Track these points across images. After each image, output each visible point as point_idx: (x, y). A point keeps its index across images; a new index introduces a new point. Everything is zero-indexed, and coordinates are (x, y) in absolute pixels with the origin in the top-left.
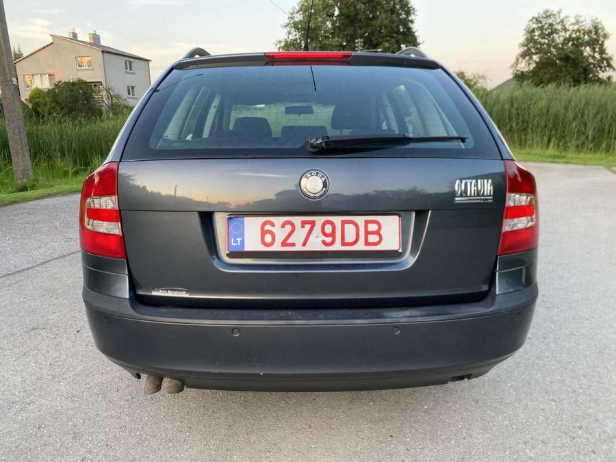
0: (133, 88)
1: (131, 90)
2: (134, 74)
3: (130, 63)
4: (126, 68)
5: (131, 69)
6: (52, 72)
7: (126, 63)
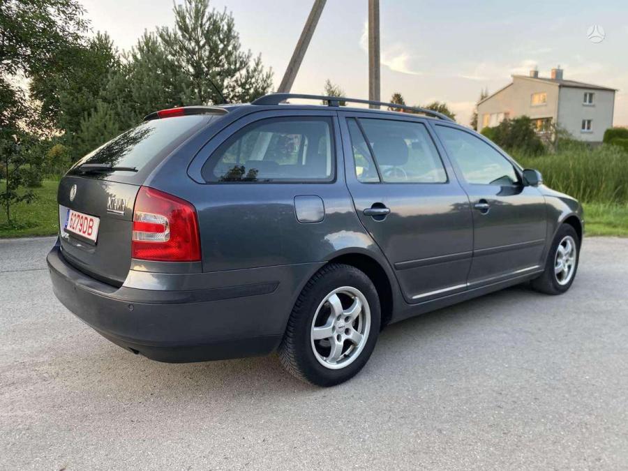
0: (589, 122)
1: (586, 124)
2: (594, 106)
3: (591, 95)
4: (585, 101)
5: (590, 101)
6: (507, 110)
7: (586, 95)
